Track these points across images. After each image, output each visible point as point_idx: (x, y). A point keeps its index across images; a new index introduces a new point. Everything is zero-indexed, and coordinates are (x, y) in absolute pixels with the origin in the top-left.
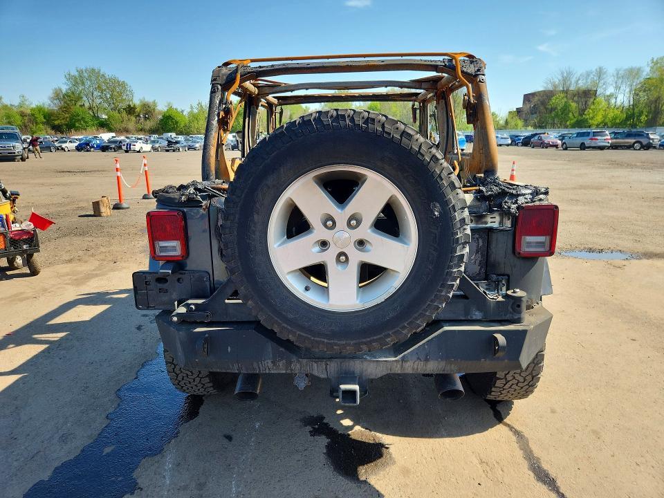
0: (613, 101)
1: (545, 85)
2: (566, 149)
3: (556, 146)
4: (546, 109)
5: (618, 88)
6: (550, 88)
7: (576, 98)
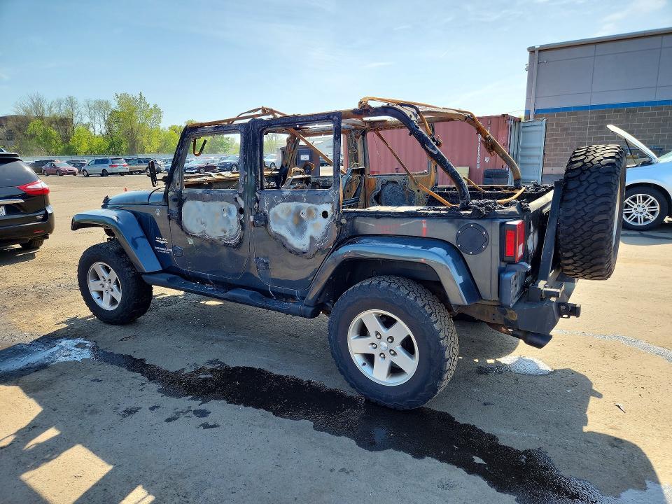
0: (91, 130)
1: (16, 110)
2: (88, 176)
3: (74, 174)
4: (25, 135)
5: (92, 118)
6: (22, 113)
7: (53, 125)
